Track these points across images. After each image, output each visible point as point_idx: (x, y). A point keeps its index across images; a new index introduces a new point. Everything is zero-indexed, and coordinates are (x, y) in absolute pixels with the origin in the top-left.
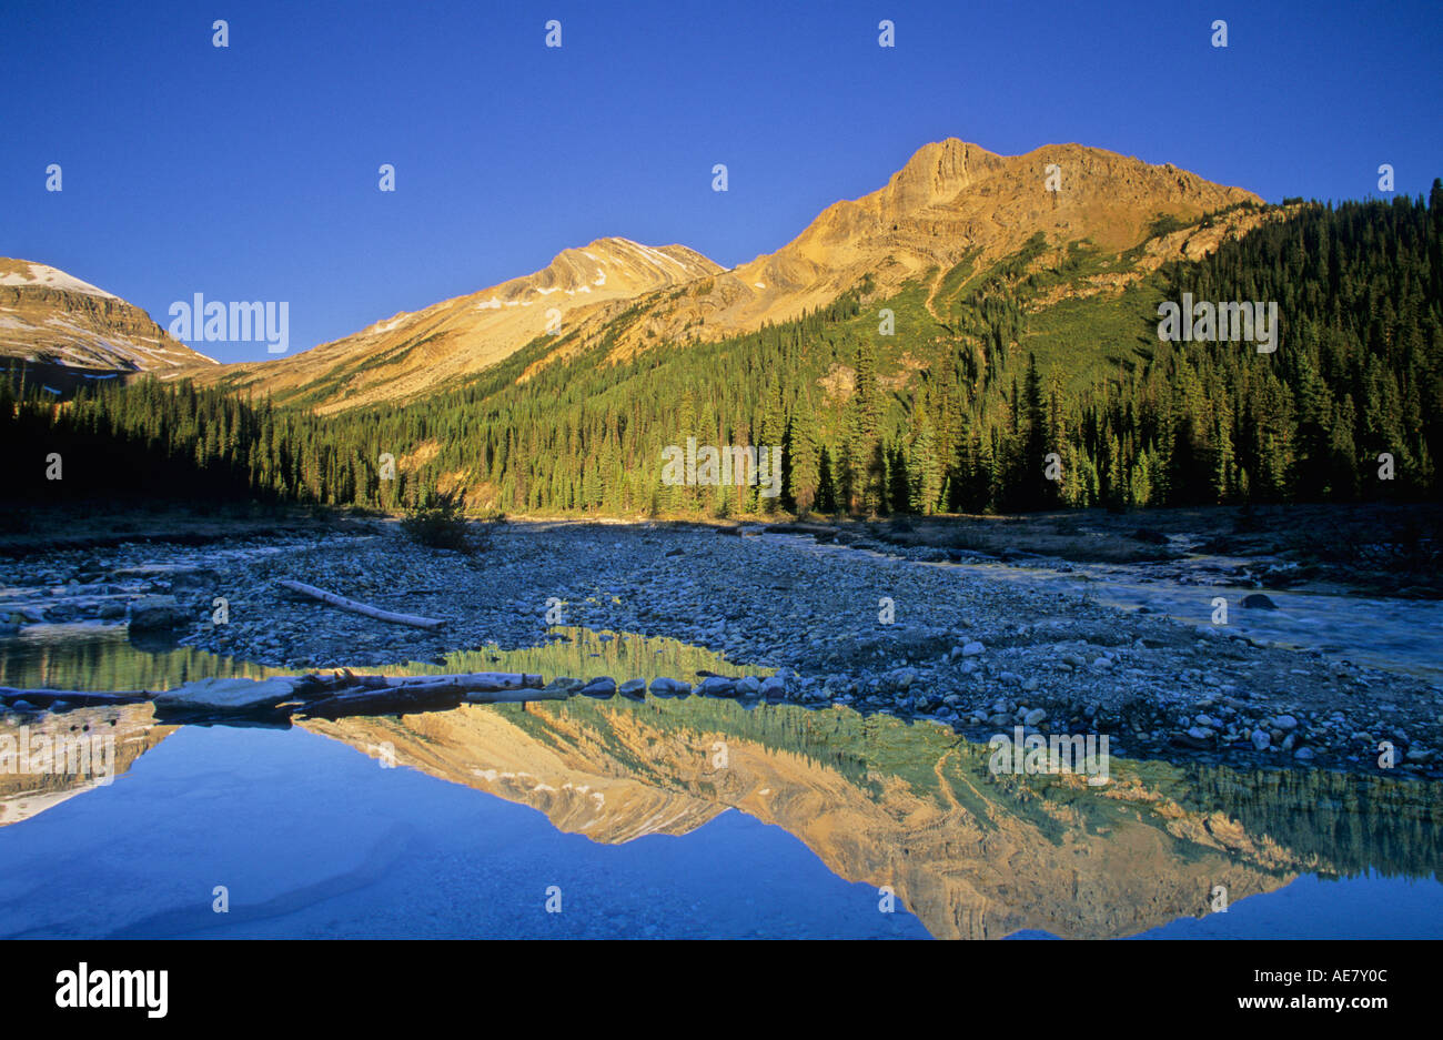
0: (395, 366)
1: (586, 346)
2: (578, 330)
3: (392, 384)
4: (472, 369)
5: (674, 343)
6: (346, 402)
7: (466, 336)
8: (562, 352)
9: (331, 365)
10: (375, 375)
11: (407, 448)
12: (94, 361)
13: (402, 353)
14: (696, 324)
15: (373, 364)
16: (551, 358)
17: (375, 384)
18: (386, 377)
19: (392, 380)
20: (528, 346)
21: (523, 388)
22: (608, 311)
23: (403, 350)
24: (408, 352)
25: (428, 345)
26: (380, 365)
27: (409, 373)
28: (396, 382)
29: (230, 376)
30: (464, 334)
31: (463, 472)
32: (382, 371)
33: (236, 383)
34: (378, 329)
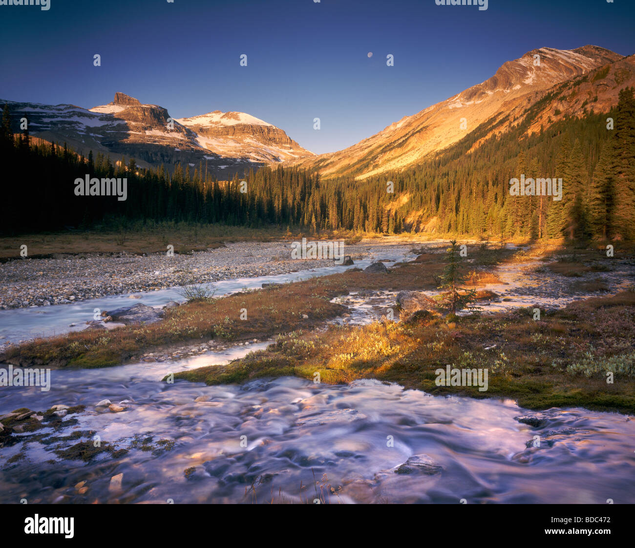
0: (400, 149)
1: (512, 125)
2: (509, 115)
3: (397, 160)
4: (442, 147)
5: (573, 117)
6: (372, 172)
7: (440, 127)
8: (496, 132)
9: (367, 151)
10: (388, 155)
11: (393, 197)
12: (262, 159)
13: (403, 141)
14: (592, 101)
15: (388, 148)
16: (489, 136)
17: (389, 160)
18: (394, 156)
19: (398, 157)
20: (476, 129)
21: (470, 156)
22: (529, 100)
23: (404, 139)
24: (406, 140)
25: (417, 135)
26: (391, 150)
27: (407, 152)
28: (399, 158)
29: (319, 161)
30: (439, 126)
31: (422, 210)
32: (393, 152)
33: (321, 165)
34: (392, 128)
